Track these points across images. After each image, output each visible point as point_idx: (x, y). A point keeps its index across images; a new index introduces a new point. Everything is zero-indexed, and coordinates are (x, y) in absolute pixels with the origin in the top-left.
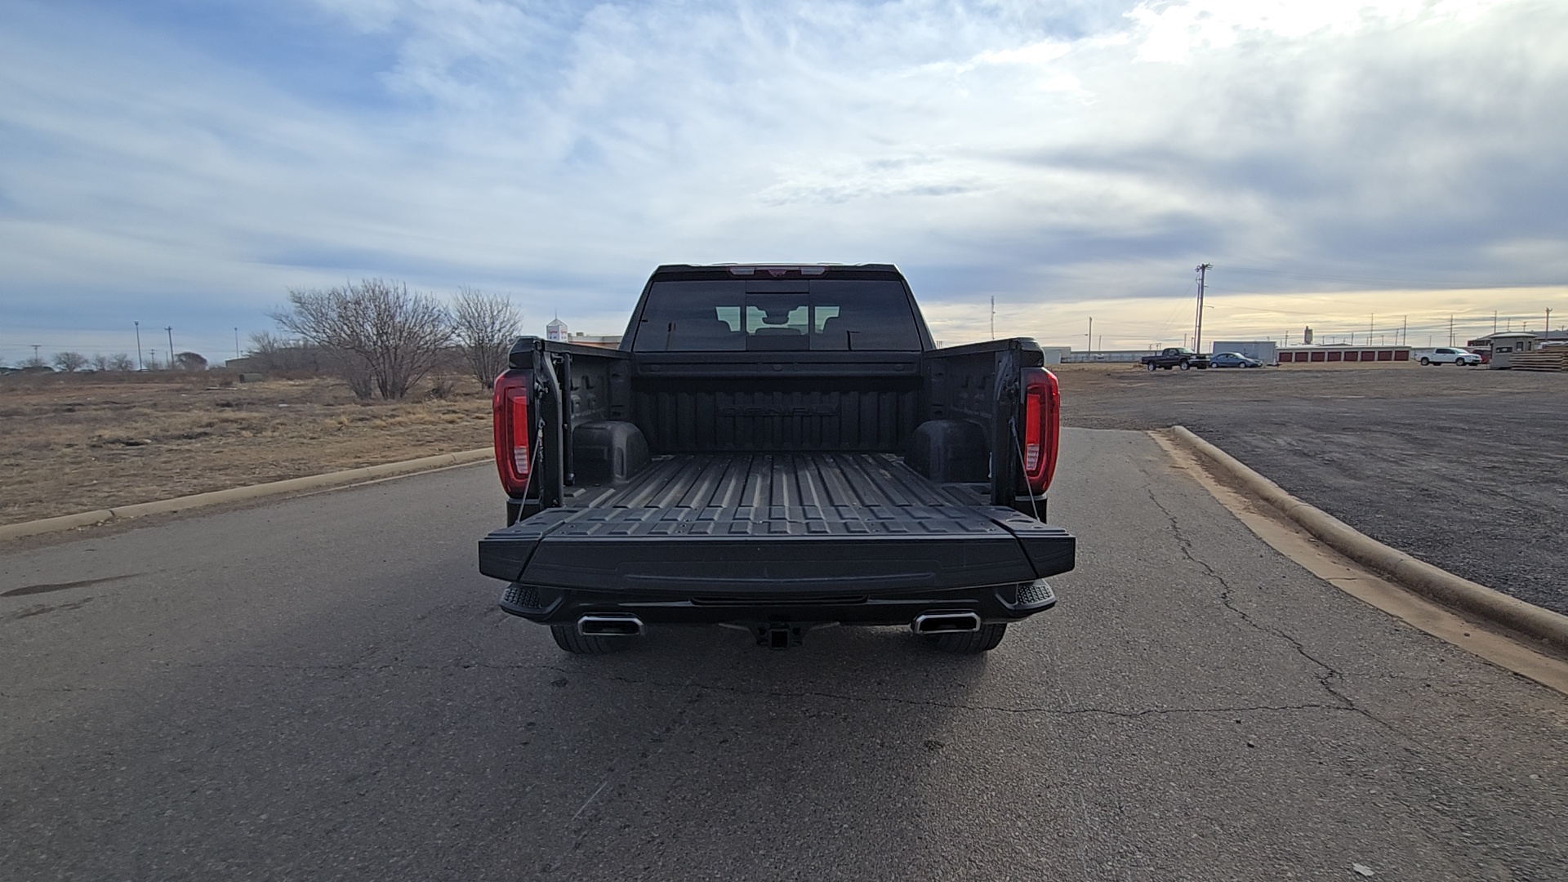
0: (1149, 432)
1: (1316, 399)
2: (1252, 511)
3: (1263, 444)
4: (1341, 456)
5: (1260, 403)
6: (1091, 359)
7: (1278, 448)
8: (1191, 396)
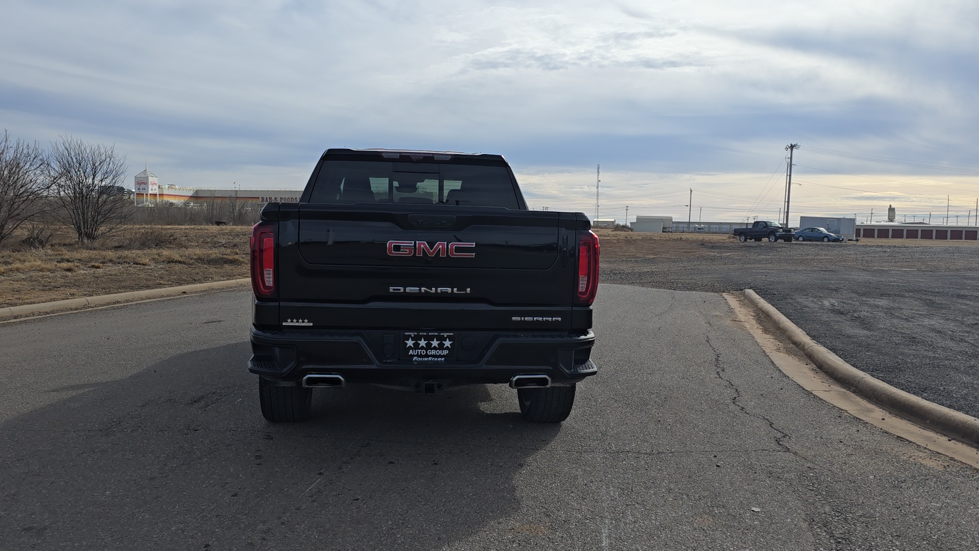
0: (724, 294)
1: (875, 271)
2: (781, 351)
3: (811, 305)
4: (867, 314)
5: (827, 273)
6: (691, 229)
7: (822, 307)
8: (770, 265)
